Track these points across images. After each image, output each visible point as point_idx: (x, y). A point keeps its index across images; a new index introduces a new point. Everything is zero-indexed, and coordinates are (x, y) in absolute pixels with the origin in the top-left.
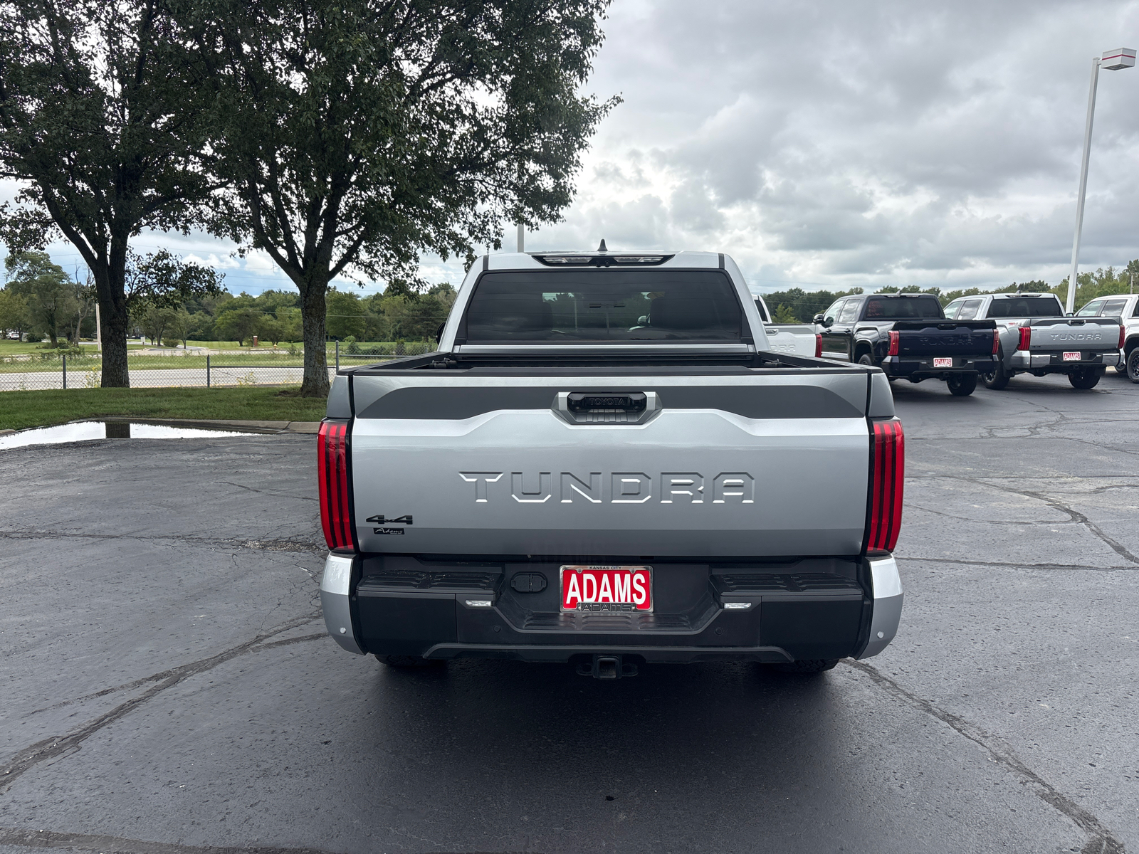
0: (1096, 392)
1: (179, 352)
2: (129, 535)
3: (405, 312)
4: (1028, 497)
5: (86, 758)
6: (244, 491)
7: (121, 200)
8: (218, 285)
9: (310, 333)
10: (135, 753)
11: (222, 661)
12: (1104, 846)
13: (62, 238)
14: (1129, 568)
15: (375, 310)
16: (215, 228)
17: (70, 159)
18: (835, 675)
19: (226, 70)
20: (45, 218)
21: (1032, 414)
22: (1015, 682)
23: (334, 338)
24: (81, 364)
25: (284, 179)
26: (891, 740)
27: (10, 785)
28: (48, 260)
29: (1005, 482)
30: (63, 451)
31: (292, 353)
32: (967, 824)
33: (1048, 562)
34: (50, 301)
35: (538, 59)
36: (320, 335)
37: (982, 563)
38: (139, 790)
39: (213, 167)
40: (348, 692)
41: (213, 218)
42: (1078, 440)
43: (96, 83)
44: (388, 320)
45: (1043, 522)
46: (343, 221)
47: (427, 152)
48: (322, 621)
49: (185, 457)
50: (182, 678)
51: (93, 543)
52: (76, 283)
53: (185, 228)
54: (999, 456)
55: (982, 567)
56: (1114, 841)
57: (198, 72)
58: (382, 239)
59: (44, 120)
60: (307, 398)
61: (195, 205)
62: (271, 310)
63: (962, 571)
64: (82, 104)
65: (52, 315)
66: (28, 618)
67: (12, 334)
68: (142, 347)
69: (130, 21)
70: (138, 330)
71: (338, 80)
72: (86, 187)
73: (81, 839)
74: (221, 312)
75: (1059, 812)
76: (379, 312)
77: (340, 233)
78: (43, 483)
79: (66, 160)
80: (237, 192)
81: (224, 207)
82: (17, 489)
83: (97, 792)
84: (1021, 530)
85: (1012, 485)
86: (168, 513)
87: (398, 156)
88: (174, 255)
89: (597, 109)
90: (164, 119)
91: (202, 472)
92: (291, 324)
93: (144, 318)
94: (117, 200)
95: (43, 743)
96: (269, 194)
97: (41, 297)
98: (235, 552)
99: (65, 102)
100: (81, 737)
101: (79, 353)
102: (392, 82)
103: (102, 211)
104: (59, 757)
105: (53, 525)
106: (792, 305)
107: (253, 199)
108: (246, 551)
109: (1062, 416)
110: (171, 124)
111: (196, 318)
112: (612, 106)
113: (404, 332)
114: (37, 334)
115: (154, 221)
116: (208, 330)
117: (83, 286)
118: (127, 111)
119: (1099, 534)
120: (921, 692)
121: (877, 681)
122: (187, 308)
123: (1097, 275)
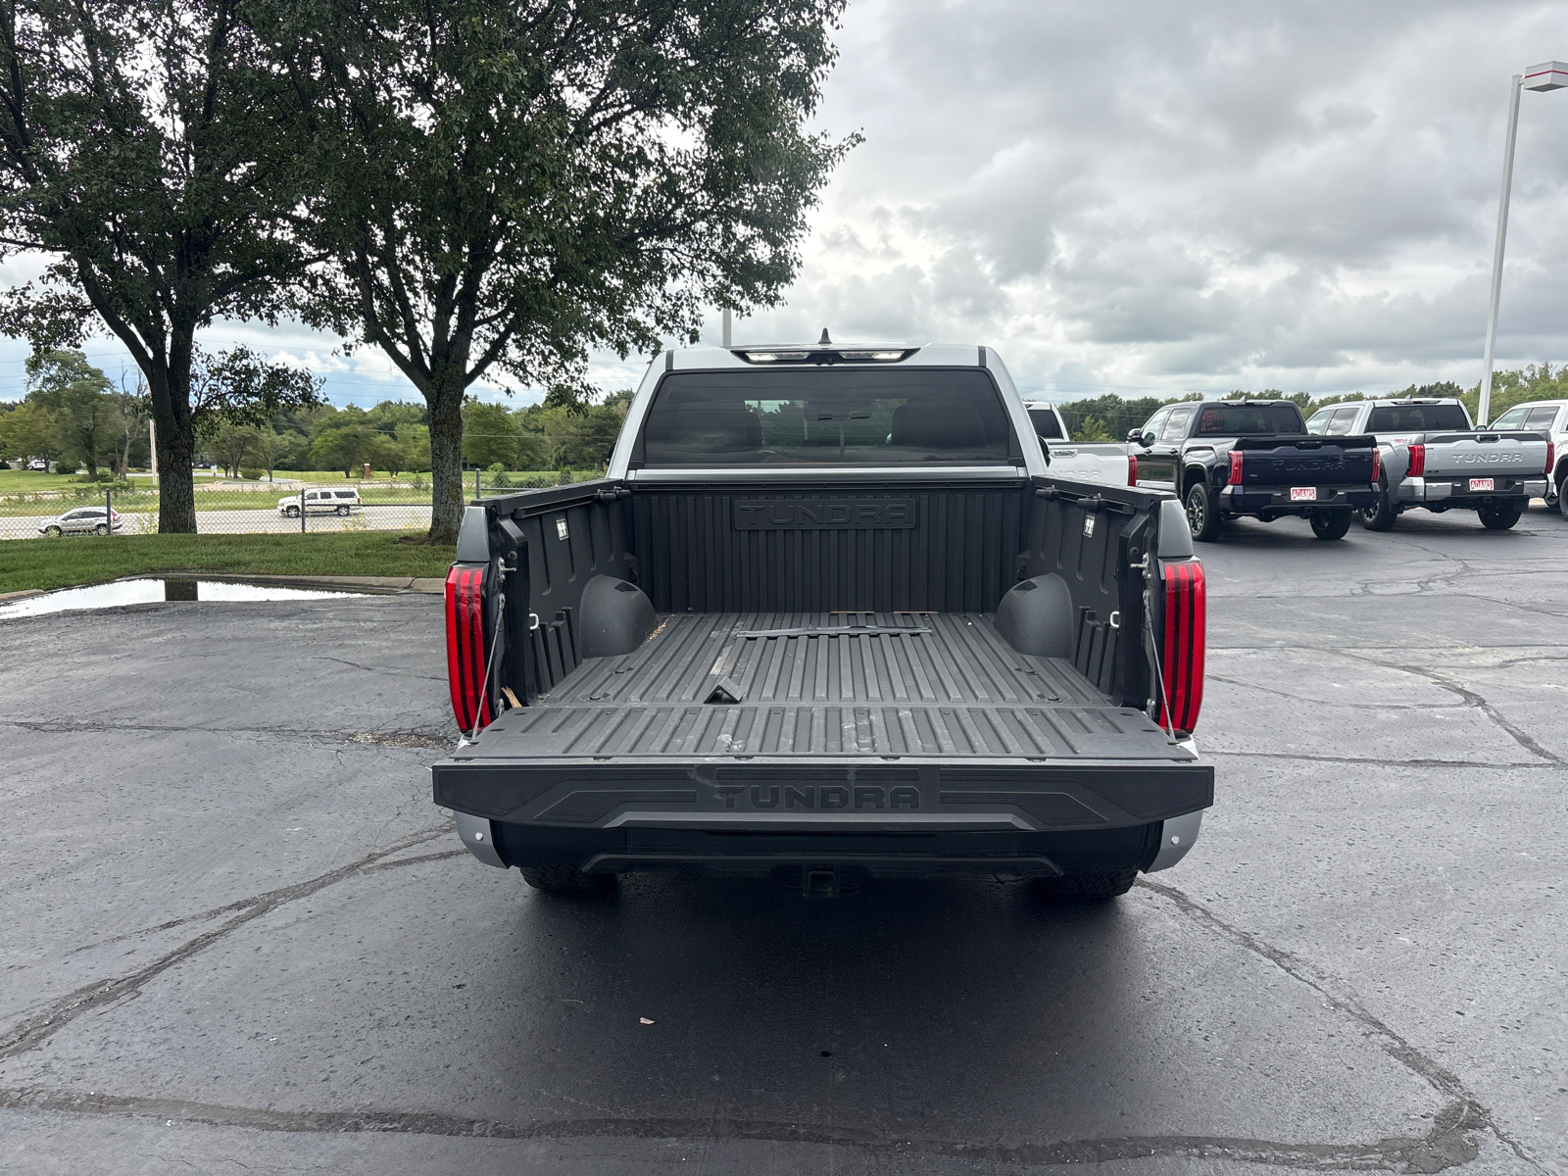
0: (1516, 534)
1: (263, 485)
2: (198, 727)
3: (572, 429)
4: (1407, 674)
5: (148, 1006)
6: (352, 670)
7: (184, 279)
8: (315, 394)
9: (441, 458)
10: (213, 999)
11: (322, 885)
12: (1465, 1112)
13: (105, 331)
14: (1536, 766)
15: (531, 427)
16: (312, 316)
17: (115, 224)
18: (1130, 903)
19: (326, 101)
20: (81, 305)
21: (1426, 563)
22: (1368, 910)
23: (473, 466)
24: (130, 503)
25: (405, 250)
26: (1198, 982)
27: (50, 1038)
28: (83, 361)
29: (1379, 654)
30: (108, 617)
31: (418, 487)
32: (1288, 1084)
33: (1427, 758)
34: (86, 418)
35: (749, 84)
36: (455, 460)
37: (1337, 759)
38: (218, 1044)
39: (309, 234)
40: (487, 924)
41: (309, 303)
42: (1486, 599)
43: (151, 120)
44: (549, 442)
45: (1425, 706)
46: (485, 305)
47: (599, 211)
48: (455, 835)
49: (272, 625)
50: (272, 907)
51: (153, 737)
52: (122, 393)
53: (271, 316)
54: (1375, 619)
55: (1338, 763)
56: (1478, 1106)
57: (287, 105)
58: (537, 329)
59: (82, 172)
60: (437, 547)
61: (284, 285)
62: (388, 428)
63: (1309, 769)
64: (132, 150)
65: (89, 437)
66: (68, 832)
67: (35, 463)
68: (214, 479)
69: (196, 36)
70: (207, 456)
71: (477, 115)
72: (137, 261)
73: (143, 1103)
74: (321, 431)
75: (1411, 1071)
76: (537, 430)
77: (481, 322)
78: (84, 659)
79: (110, 224)
80: (341, 267)
81: (324, 288)
82: (50, 668)
83: (162, 1048)
84: (1394, 716)
85: (1389, 658)
86: (250, 698)
87: (559, 217)
88: (255, 353)
89: (830, 151)
90: (243, 169)
91: (295, 644)
92: (416, 447)
93: (216, 439)
94: (180, 279)
95: (92, 988)
96: (385, 270)
97: (74, 411)
98: (340, 747)
99: (109, 147)
100: (142, 979)
101: (126, 488)
102: (550, 118)
103: (159, 294)
104: (114, 1004)
105: (98, 714)
106: (1104, 418)
107: (362, 276)
108: (354, 746)
109: (1466, 566)
110: (252, 175)
111: (286, 439)
112: (850, 146)
113: (571, 457)
114: (69, 462)
115: (229, 307)
116: (303, 455)
117: (131, 398)
118: (192, 158)
119: (1500, 721)
120: (1241, 922)
121: (1185, 910)
122: (274, 427)
123: (1528, 374)
